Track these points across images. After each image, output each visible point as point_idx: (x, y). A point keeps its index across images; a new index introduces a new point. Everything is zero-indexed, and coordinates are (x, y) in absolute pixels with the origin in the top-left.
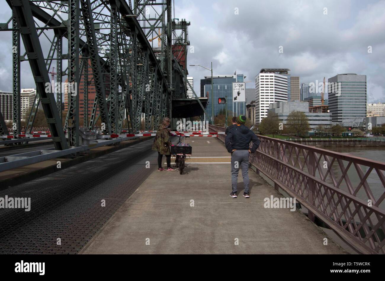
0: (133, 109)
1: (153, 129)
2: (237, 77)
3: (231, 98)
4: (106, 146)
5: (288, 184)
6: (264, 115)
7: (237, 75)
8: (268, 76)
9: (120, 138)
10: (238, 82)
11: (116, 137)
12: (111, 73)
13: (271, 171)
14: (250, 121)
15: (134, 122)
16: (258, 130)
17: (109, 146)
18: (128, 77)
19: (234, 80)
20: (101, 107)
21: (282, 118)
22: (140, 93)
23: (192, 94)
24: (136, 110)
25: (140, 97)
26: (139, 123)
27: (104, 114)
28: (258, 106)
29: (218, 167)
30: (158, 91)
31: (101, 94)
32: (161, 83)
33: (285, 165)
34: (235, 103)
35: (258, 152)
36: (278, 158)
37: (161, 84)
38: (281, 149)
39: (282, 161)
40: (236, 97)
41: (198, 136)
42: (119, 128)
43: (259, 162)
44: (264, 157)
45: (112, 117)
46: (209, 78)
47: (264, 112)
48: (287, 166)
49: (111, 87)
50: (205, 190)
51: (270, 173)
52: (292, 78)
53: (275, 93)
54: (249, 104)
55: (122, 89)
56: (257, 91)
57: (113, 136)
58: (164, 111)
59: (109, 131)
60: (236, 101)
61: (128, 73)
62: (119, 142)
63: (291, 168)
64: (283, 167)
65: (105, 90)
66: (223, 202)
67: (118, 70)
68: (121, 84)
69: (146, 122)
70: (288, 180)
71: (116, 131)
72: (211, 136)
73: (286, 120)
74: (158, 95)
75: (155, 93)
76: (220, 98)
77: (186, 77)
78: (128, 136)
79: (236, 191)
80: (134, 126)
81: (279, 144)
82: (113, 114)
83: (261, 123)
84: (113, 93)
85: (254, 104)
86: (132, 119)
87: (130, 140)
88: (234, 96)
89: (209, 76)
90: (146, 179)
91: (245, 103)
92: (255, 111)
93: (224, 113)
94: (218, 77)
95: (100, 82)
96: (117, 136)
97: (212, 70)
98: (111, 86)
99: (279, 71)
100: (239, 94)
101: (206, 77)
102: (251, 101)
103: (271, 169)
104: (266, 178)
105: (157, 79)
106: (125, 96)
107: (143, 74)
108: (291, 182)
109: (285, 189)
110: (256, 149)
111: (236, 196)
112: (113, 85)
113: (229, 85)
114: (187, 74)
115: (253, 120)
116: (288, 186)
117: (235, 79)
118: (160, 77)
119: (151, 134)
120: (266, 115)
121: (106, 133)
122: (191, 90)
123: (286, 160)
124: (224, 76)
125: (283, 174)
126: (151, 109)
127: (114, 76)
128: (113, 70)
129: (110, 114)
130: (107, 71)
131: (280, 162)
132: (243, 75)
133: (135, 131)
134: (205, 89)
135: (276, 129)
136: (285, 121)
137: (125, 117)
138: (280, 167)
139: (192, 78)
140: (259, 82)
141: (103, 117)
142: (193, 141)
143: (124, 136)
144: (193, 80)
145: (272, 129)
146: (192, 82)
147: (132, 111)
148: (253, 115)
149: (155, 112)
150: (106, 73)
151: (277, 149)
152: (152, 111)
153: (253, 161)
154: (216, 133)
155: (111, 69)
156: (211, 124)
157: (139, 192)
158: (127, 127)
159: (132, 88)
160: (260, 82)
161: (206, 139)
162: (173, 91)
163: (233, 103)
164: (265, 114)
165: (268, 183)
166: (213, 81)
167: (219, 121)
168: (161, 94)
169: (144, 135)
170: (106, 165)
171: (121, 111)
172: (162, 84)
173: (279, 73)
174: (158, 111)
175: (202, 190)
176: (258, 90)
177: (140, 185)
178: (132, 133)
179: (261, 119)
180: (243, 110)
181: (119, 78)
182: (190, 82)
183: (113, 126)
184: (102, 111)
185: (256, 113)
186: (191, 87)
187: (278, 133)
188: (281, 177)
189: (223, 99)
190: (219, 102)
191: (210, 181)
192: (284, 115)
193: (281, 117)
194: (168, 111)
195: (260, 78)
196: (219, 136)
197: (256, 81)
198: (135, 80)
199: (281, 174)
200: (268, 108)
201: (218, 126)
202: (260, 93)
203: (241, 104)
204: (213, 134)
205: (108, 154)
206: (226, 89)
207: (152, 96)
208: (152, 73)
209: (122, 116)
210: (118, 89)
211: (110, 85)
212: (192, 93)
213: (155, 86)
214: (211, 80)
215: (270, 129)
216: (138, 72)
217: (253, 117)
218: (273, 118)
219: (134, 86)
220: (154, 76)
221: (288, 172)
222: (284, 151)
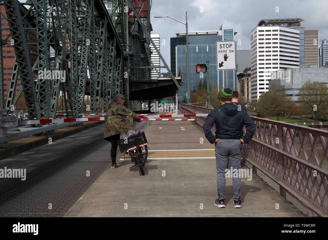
0: (73, 82)
1: (103, 111)
2: (223, 33)
3: (215, 65)
4: (32, 136)
5: (300, 187)
6: (263, 88)
7: (224, 30)
8: (270, 31)
9: (54, 124)
10: (225, 40)
11: (47, 123)
12: (37, 28)
13: (273, 168)
14: (243, 98)
15: (74, 101)
16: (255, 111)
17: (37, 136)
18: (63, 34)
19: (220, 39)
20: (24, 79)
21: (291, 92)
22: (82, 58)
23: (159, 60)
24: (77, 83)
25: (83, 64)
26: (81, 102)
27: (28, 90)
28: (254, 76)
29: (196, 163)
30: (109, 56)
31: (24, 59)
32: (112, 43)
33: (295, 160)
34: (221, 72)
35: (254, 142)
36: (285, 149)
37: (112, 46)
38: (288, 136)
39: (290, 154)
40: (222, 63)
41: (168, 119)
42: (52, 110)
43: (256, 156)
44: (264, 148)
45: (41, 94)
46: (182, 36)
47: (263, 84)
48: (297, 161)
49: (38, 50)
50: (179, 197)
51: (272, 172)
52: (307, 33)
53: (280, 55)
54: (242, 73)
55: (56, 53)
56: (254, 54)
57: (44, 122)
58: (118, 85)
59: (37, 115)
60: (222, 68)
61: (63, 28)
62: (53, 130)
63: (304, 164)
64: (291, 162)
65: (30, 54)
66: (205, 213)
67: (48, 24)
68: (54, 44)
69: (92, 101)
70: (300, 181)
71: (48, 114)
72: (187, 120)
73: (297, 95)
74: (109, 62)
75: (104, 58)
76: (198, 65)
77: (150, 34)
78: (65, 121)
79: (224, 198)
80: (74, 106)
81: (285, 129)
82: (42, 89)
83: (259, 100)
84: (42, 58)
85: (249, 72)
86: (71, 96)
87: (69, 126)
88: (219, 61)
89: (183, 32)
90: (93, 183)
91: (236, 71)
92: (250, 84)
93: (205, 87)
94: (195, 34)
95: (22, 42)
96: (50, 121)
97: (187, 23)
98: (39, 47)
99: (287, 23)
100: (226, 58)
101: (178, 35)
102: (244, 69)
103: (273, 166)
104: (266, 179)
105: (107, 37)
106: (60, 62)
107: (86, 30)
108: (305, 184)
109: (296, 195)
110: (252, 137)
111: (224, 206)
112: (41, 46)
113: (213, 45)
114: (151, 29)
115: (248, 97)
116: (300, 190)
117: (221, 36)
118: (111, 35)
119: (99, 118)
120: (267, 88)
121: (33, 117)
122: (157, 53)
123: (296, 153)
124: (204, 32)
125: (291, 172)
126: (98, 82)
127: (42, 33)
128: (41, 24)
129: (37, 89)
130: (31, 25)
131: (287, 156)
132: (232, 30)
133: (76, 113)
134: (177, 52)
135: (282, 109)
136: (296, 97)
137: (60, 95)
138: (287, 163)
139: (157, 36)
140: (256, 40)
141: (27, 94)
142: (161, 128)
143: (60, 121)
144: (159, 38)
145: (276, 109)
146: (158, 42)
147: (71, 84)
148: (248, 89)
149: (105, 86)
150: (31, 28)
151: (282, 136)
152: (100, 85)
153: (248, 155)
154: (194, 116)
155: (37, 21)
156: (187, 103)
157: (84, 202)
158: (65, 108)
159: (71, 51)
160: (258, 40)
161: (179, 124)
162: (131, 56)
163: (218, 71)
164: (265, 86)
165: (270, 187)
166: (189, 40)
167: (198, 99)
168: (113, 59)
169: (90, 119)
170: (33, 164)
171: (54, 84)
172: (115, 44)
173: (287, 26)
174: (109, 84)
175: (174, 197)
176: (255, 51)
177: (85, 191)
178: (71, 117)
179: (259, 95)
180: (233, 82)
181: (50, 35)
182: (156, 42)
183: (42, 107)
184: (26, 84)
185: (252, 86)
186: (156, 48)
187: (285, 114)
188: (289, 178)
189: (203, 66)
190: (197, 70)
191: (185, 185)
192: (293, 87)
193: (289, 91)
194: (124, 85)
195: (258, 33)
196: (197, 119)
197: (252, 39)
198: (74, 39)
199: (289, 172)
200: (270, 78)
201: (196, 105)
202: (258, 56)
203: (230, 72)
204: (189, 116)
205: (36, 148)
206: (208, 51)
207: (100, 62)
208: (99, 29)
209: (56, 92)
210: (49, 52)
211: (36, 46)
212: (159, 58)
213: (105, 48)
214: (186, 38)
215: (272, 109)
216: (78, 27)
217: (248, 92)
218: (277, 93)
219: (73, 47)
220: (102, 33)
221: (300, 170)
222: (293, 140)
